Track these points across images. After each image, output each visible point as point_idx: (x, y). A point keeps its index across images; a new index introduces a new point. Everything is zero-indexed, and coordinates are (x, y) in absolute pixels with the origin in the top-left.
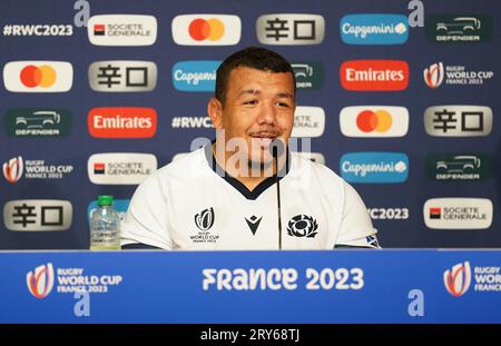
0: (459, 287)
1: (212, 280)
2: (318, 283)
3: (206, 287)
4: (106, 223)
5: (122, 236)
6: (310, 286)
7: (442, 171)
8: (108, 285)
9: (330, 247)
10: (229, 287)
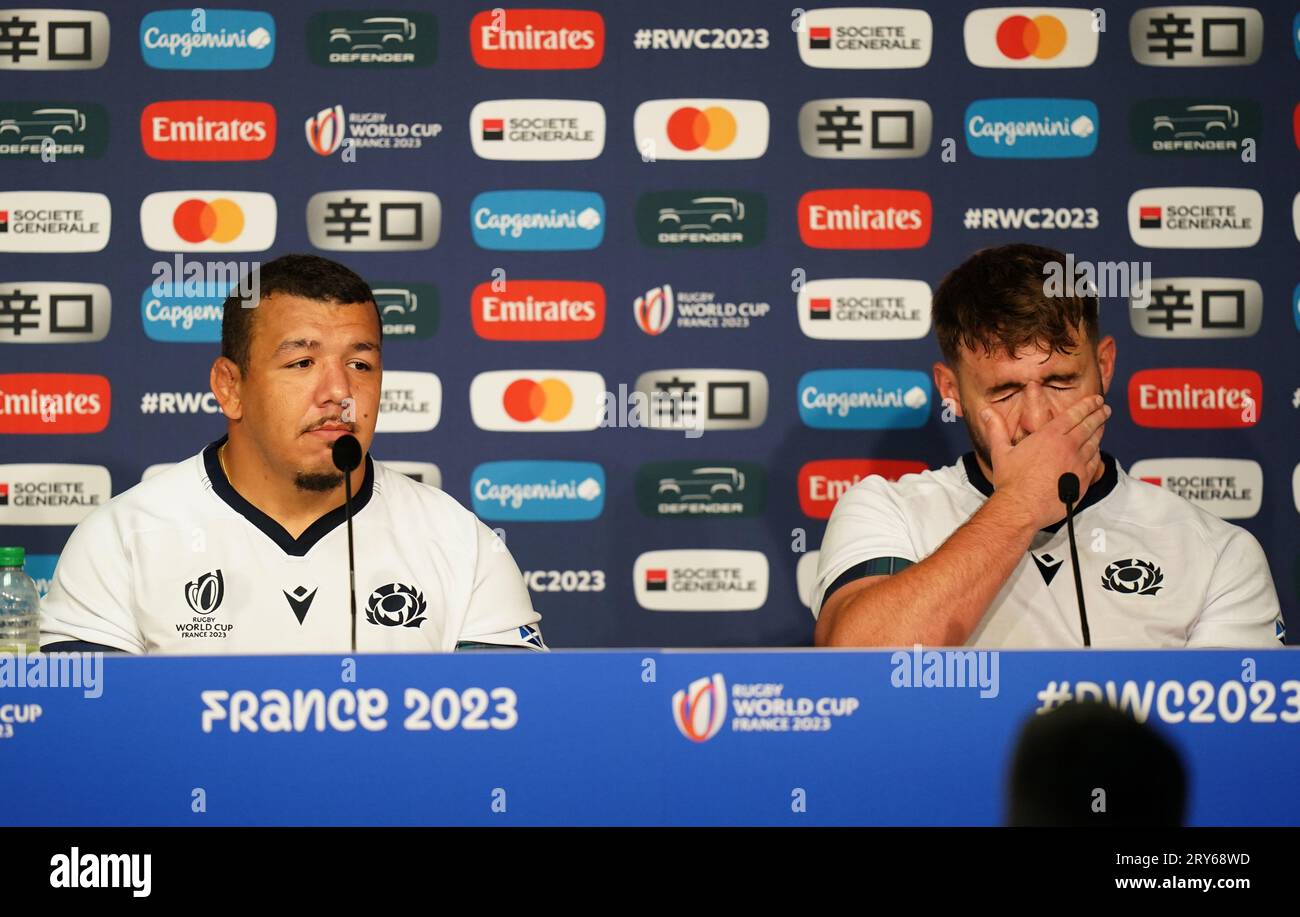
0: (703, 724)
1: (219, 713)
2: (428, 717)
3: (207, 726)
4: (10, 602)
5: (43, 626)
6: (413, 723)
7: (671, 498)
8: (16, 725)
9: (448, 646)
10: (253, 727)
